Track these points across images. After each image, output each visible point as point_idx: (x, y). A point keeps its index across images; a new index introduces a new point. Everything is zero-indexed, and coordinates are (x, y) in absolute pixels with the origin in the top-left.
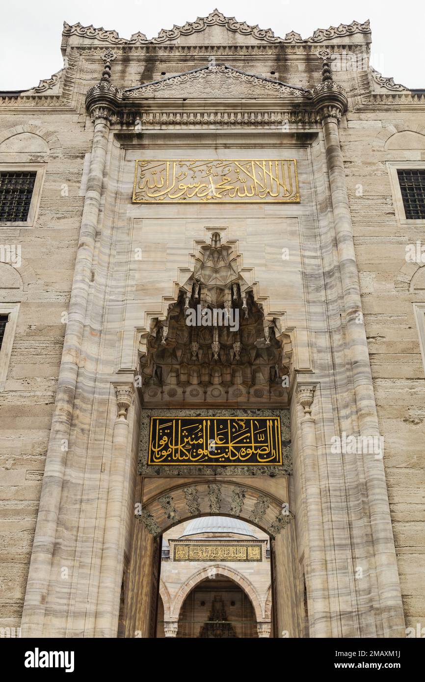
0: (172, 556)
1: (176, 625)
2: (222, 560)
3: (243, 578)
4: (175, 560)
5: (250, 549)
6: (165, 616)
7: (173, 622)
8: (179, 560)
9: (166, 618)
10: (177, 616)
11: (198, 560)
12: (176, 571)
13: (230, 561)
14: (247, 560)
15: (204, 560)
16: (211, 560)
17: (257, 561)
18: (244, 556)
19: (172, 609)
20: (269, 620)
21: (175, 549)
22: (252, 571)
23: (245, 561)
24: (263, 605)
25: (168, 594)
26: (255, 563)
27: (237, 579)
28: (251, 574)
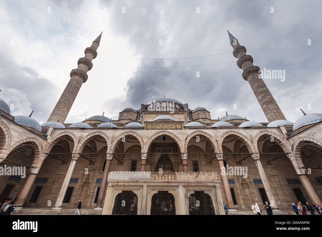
0: (145, 128)
1: (146, 154)
2: (166, 129)
3: (175, 136)
4: (146, 129)
5: (177, 125)
6: (142, 150)
7: (145, 153)
8: (148, 129)
9: (142, 151)
10: (147, 151)
11: (156, 129)
12: (147, 133)
13: (169, 129)
14: (176, 129)
15: (158, 129)
16: (161, 129)
17: (180, 129)
18: (175, 128)
19: (145, 148)
20: (187, 152)
21: (147, 125)
22: (178, 133)
23: (175, 129)
24: (184, 146)
25: (143, 142)
26: (180, 130)
27: (172, 136)
28: (178, 134)
